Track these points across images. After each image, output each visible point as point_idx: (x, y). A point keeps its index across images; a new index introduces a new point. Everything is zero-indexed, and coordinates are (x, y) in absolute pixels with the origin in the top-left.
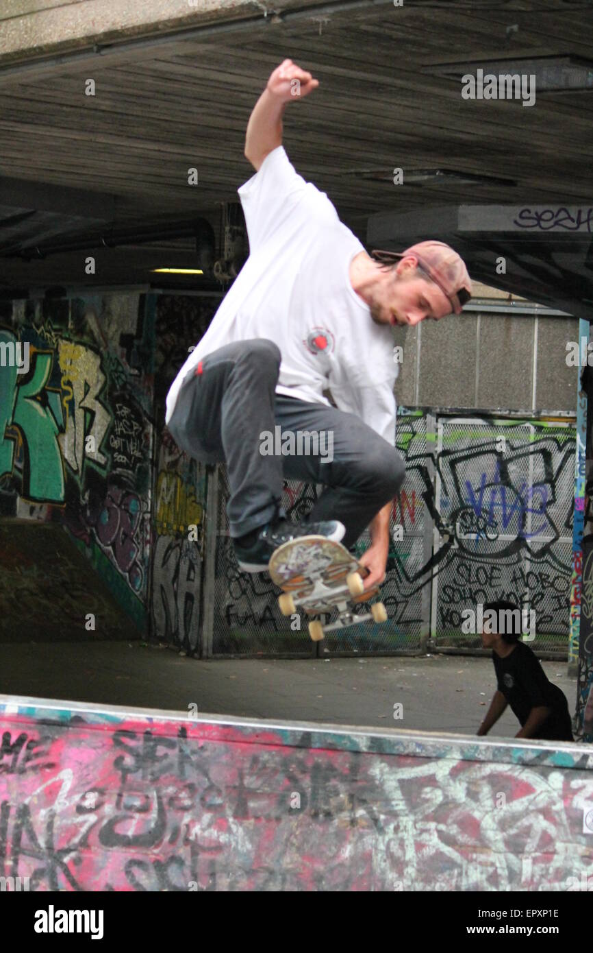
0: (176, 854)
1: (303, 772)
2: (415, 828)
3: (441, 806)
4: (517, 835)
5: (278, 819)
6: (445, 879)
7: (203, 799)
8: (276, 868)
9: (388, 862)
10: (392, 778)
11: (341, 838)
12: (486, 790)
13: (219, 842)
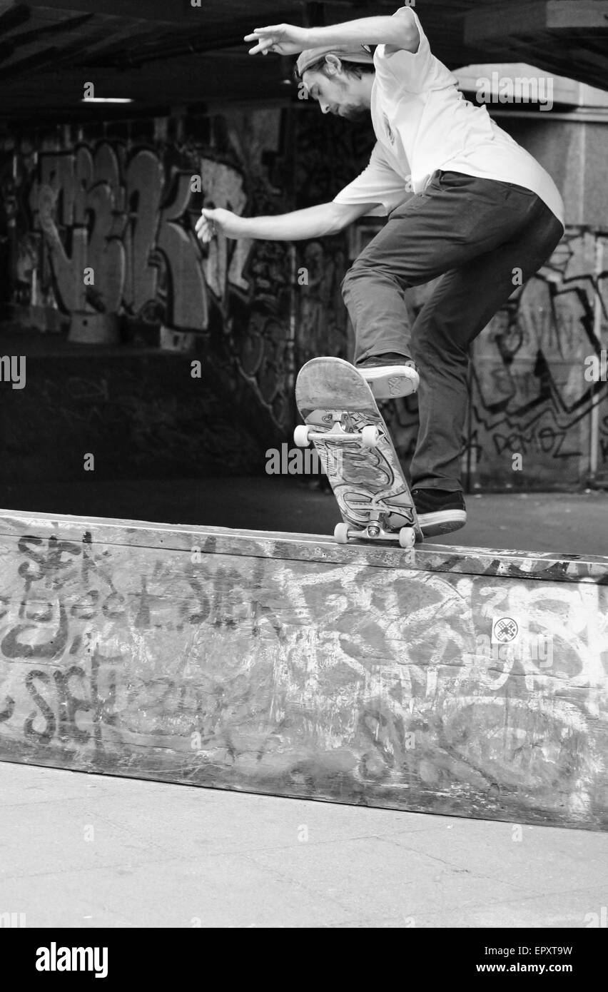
0: (77, 666)
1: (207, 579)
2: (318, 637)
3: (345, 613)
4: (423, 645)
5: (180, 628)
6: (347, 692)
7: (105, 607)
8: (176, 680)
9: (290, 672)
10: (298, 583)
11: (242, 647)
12: (392, 597)
13: (120, 652)
